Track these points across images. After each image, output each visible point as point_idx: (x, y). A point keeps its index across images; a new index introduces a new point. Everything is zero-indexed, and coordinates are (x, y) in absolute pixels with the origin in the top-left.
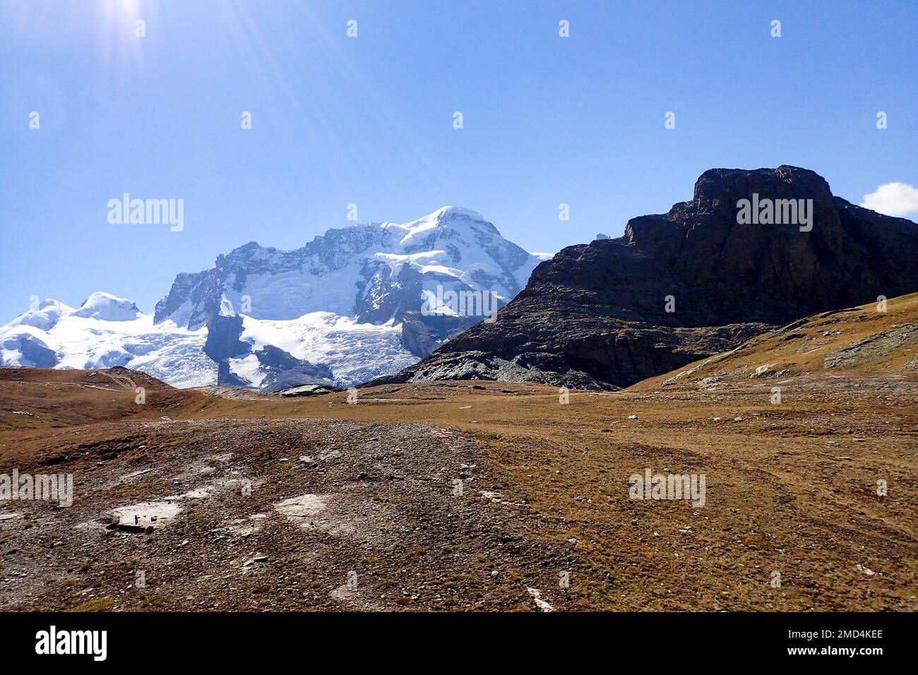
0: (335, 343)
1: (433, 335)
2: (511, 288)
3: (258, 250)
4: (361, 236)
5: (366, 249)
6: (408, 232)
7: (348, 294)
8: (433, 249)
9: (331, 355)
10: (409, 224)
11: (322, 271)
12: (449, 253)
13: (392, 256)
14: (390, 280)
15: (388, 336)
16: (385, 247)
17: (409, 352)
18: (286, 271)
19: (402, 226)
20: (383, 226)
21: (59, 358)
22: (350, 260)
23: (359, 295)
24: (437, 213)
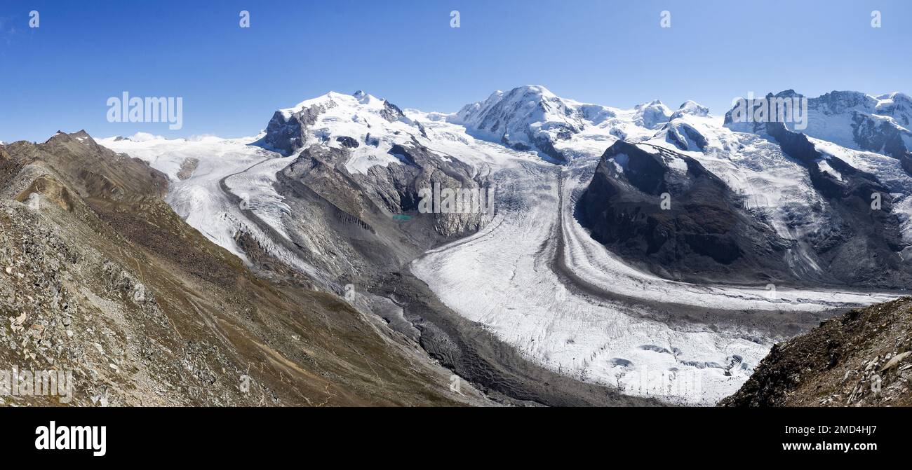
5: (854, 106)
6: (877, 102)
7: (847, 130)
8: (894, 115)
10: (877, 97)
11: (829, 114)
13: (872, 114)
14: (875, 128)
16: (866, 107)
19: (874, 98)
20: (864, 94)
22: (845, 110)
23: (856, 132)
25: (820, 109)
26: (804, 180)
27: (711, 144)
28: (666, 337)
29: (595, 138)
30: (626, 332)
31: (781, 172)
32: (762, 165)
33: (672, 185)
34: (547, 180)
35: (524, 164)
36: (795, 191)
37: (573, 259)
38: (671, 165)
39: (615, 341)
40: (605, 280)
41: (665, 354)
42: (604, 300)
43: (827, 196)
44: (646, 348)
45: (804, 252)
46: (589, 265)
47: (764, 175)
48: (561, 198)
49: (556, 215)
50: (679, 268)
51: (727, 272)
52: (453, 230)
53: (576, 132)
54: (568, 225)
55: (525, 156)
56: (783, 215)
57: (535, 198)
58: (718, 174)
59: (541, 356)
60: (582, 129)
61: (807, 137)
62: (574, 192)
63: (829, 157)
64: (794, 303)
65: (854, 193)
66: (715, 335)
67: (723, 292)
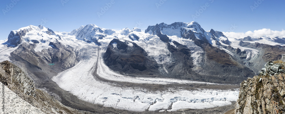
1: (200, 43)
3: (164, 24)
4: (180, 24)
6: (188, 25)
7: (179, 33)
8: (192, 28)
9: (185, 44)
11: (174, 29)
12: (195, 29)
13: (186, 28)
14: (187, 32)
16: (184, 26)
17: (197, 45)
18: (168, 28)
20: (184, 23)
22: (178, 28)
23: (182, 34)
24: (192, 22)
25: (171, 28)
26: (166, 48)
27: (140, 39)
28: (120, 91)
29: (110, 38)
30: (109, 90)
31: (159, 45)
32: (154, 44)
33: (128, 50)
34: (95, 51)
35: (89, 46)
36: (163, 51)
37: (99, 72)
38: (128, 45)
39: (105, 93)
40: (107, 77)
41: (118, 95)
42: (105, 82)
43: (172, 52)
44: (113, 94)
45: (164, 68)
46: (103, 73)
47: (155, 46)
48: (98, 55)
49: (96, 60)
50: (128, 72)
51: (141, 73)
52: (67, 66)
53: (104, 37)
54: (99, 62)
55: (90, 44)
56: (159, 57)
57: (91, 55)
58: (142, 47)
59: (84, 98)
60: (106, 36)
61: (167, 36)
62: (102, 53)
63: (173, 41)
64: (159, 82)
65: (180, 51)
66: (133, 90)
67: (139, 79)
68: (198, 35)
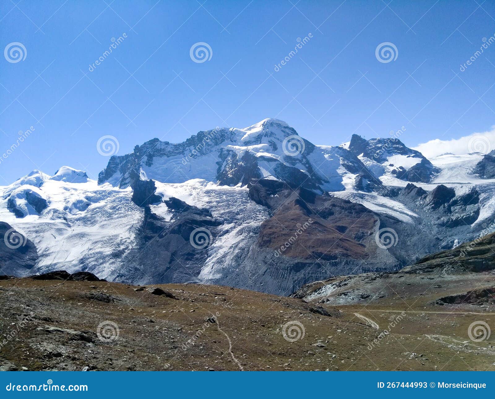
0: (210, 196)
1: (268, 192)
2: (307, 165)
3: (159, 143)
4: (218, 136)
5: (221, 143)
6: (245, 133)
7: (213, 169)
8: (260, 143)
9: (209, 203)
10: (246, 129)
11: (196, 156)
12: (270, 146)
13: (237, 147)
14: (237, 161)
15: (241, 193)
16: (232, 141)
17: (254, 202)
18: (175, 155)
19: (242, 130)
20: (231, 129)
21: (48, 204)
22: (212, 149)
23: (219, 169)
24: (262, 122)
25: (187, 152)
63: (167, 199)
68: (273, 165)
